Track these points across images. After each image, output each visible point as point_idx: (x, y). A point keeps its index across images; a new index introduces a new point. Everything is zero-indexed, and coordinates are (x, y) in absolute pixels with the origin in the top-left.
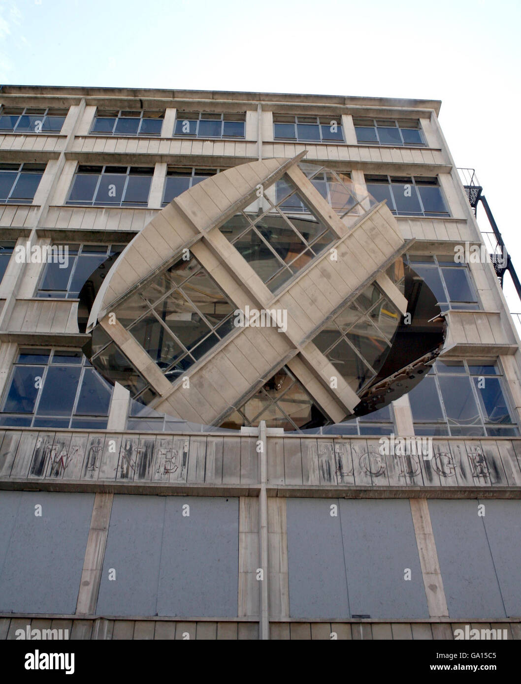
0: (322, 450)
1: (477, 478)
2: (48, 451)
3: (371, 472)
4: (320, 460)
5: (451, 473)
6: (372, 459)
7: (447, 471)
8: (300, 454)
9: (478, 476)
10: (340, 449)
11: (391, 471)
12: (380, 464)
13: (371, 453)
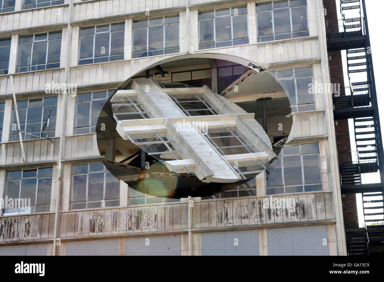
0: (219, 207)
1: (293, 216)
2: (95, 220)
3: (241, 217)
4: (217, 212)
5: (280, 214)
6: (242, 210)
7: (279, 213)
8: (208, 210)
9: (294, 215)
10: (227, 206)
11: (251, 215)
12: (246, 212)
13: (242, 206)
